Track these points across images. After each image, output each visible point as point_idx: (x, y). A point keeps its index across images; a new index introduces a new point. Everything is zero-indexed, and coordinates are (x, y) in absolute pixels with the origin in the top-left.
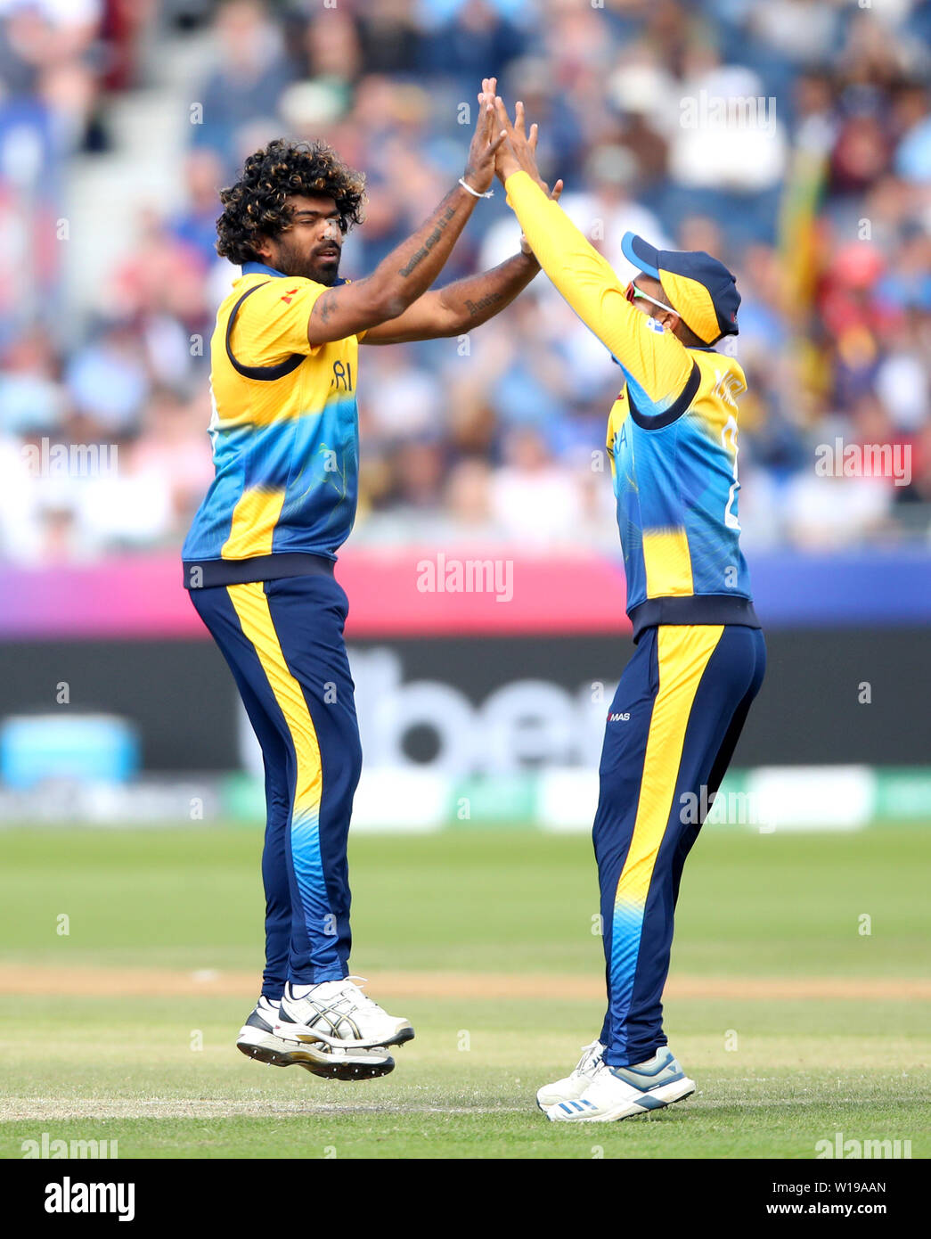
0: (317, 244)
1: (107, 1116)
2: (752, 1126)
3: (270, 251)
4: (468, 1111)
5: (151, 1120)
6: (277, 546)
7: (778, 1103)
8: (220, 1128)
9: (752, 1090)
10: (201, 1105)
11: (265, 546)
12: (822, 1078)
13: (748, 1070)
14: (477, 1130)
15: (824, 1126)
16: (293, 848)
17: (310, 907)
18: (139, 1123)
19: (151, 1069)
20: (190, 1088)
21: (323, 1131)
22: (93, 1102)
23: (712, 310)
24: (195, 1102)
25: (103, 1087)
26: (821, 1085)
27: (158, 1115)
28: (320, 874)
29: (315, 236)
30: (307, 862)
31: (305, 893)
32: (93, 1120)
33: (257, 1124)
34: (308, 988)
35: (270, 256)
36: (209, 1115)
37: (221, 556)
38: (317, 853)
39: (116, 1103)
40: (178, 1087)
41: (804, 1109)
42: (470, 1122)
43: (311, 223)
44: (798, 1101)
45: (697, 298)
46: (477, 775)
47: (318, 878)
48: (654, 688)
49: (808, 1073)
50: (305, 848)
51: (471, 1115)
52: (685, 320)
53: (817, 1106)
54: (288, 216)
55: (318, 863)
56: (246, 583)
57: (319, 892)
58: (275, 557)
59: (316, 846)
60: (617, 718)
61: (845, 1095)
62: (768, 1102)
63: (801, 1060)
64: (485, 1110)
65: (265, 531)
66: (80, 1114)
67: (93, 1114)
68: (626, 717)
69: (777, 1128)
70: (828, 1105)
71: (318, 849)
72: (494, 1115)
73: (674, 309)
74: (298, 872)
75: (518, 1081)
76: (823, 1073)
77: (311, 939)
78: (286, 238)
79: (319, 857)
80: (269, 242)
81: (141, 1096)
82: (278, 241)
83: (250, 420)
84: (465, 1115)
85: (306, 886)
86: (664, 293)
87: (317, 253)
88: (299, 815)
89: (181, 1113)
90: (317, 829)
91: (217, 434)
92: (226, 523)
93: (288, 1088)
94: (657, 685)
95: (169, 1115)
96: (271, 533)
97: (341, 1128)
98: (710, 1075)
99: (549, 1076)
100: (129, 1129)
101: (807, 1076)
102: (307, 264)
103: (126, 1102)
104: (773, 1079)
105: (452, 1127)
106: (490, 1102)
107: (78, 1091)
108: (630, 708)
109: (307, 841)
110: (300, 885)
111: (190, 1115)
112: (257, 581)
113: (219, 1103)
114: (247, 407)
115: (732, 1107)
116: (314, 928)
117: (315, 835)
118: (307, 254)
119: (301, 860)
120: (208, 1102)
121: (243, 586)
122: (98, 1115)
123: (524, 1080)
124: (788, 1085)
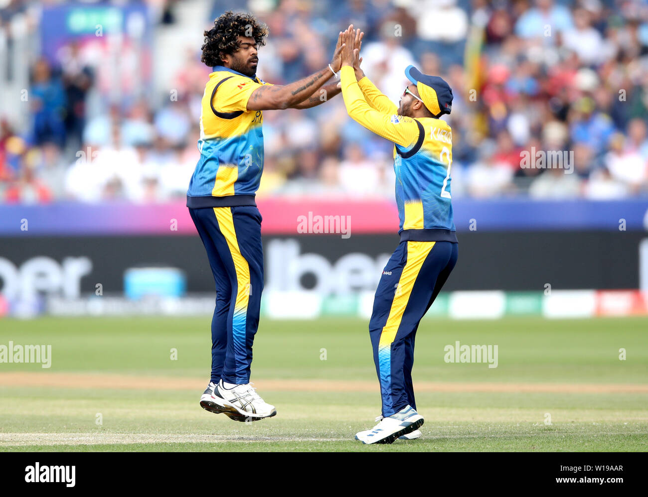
0: (250, 57)
1: (172, 442)
2: (451, 447)
3: (229, 60)
4: (328, 440)
5: (191, 444)
6: (237, 191)
7: (463, 437)
8: (221, 447)
9: (452, 431)
10: (212, 437)
11: (231, 191)
12: (482, 426)
13: (450, 422)
14: (332, 448)
15: (483, 447)
16: (233, 324)
17: (237, 350)
18: (186, 445)
19: (191, 421)
20: (208, 430)
21: (266, 448)
22: (166, 436)
23: (436, 101)
24: (210, 436)
25: (170, 429)
26: (482, 429)
27: (194, 441)
28: (244, 337)
29: (249, 54)
30: (239, 331)
31: (236, 344)
32: (166, 444)
33: (237, 445)
34: (232, 386)
35: (228, 63)
36: (216, 441)
37: (211, 194)
38: (244, 328)
39: (175, 436)
40: (202, 429)
41: (474, 439)
42: (329, 445)
43: (247, 49)
44: (472, 436)
45: (431, 95)
46: (333, 295)
47: (243, 339)
48: (404, 263)
49: (476, 424)
50: (239, 325)
51: (330, 441)
52: (425, 104)
53: (480, 438)
54: (238, 45)
55: (244, 332)
56: (223, 207)
57: (243, 345)
58: (236, 196)
59: (244, 325)
60: (386, 273)
61: (492, 433)
62: (459, 436)
63: (473, 418)
64: (336, 439)
65: (231, 185)
66: (160, 441)
67: (165, 441)
68: (390, 273)
69: (463, 448)
70: (485, 438)
71: (245, 326)
72: (340, 442)
73: (420, 99)
74: (235, 335)
75: (350, 427)
76: (483, 424)
77: (237, 364)
78: (236, 54)
79: (245, 330)
80: (228, 56)
81: (187, 433)
82: (233, 56)
83: (219, 136)
84: (327, 442)
85: (237, 341)
86: (418, 92)
87: (250, 61)
88: (238, 310)
89: (204, 441)
90: (245, 318)
91: (204, 142)
92: (213, 180)
93: (250, 430)
94: (406, 262)
95: (199, 441)
96: (233, 185)
97: (273, 447)
98: (433, 425)
99: (364, 425)
100: (181, 447)
101: (476, 425)
102: (245, 66)
103: (180, 436)
104: (461, 426)
105: (322, 447)
106: (338, 436)
107: (159, 431)
108: (392, 269)
109: (241, 322)
110: (234, 341)
111: (208, 441)
112: (228, 207)
113: (221, 436)
114: (217, 130)
115: (443, 439)
116: (238, 360)
117: (244, 320)
118: (246, 61)
119: (237, 330)
120: (216, 436)
121: (221, 208)
122: (168, 441)
123: (353, 427)
124: (467, 429)
